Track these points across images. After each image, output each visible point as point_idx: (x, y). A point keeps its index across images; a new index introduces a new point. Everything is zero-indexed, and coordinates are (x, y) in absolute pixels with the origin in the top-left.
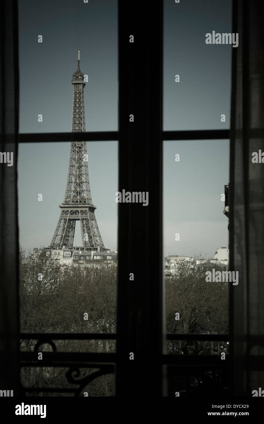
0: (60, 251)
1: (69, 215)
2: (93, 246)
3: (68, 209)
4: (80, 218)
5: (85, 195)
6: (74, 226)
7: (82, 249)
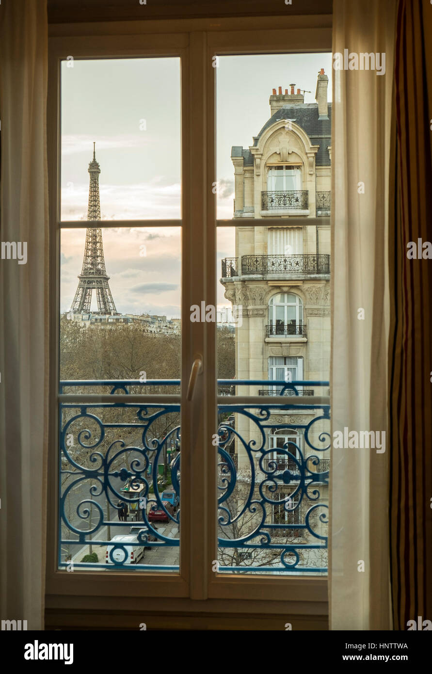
0: (79, 315)
1: (86, 284)
2: (107, 311)
3: (85, 279)
4: (96, 287)
5: (99, 267)
6: (90, 294)
7: (98, 313)
